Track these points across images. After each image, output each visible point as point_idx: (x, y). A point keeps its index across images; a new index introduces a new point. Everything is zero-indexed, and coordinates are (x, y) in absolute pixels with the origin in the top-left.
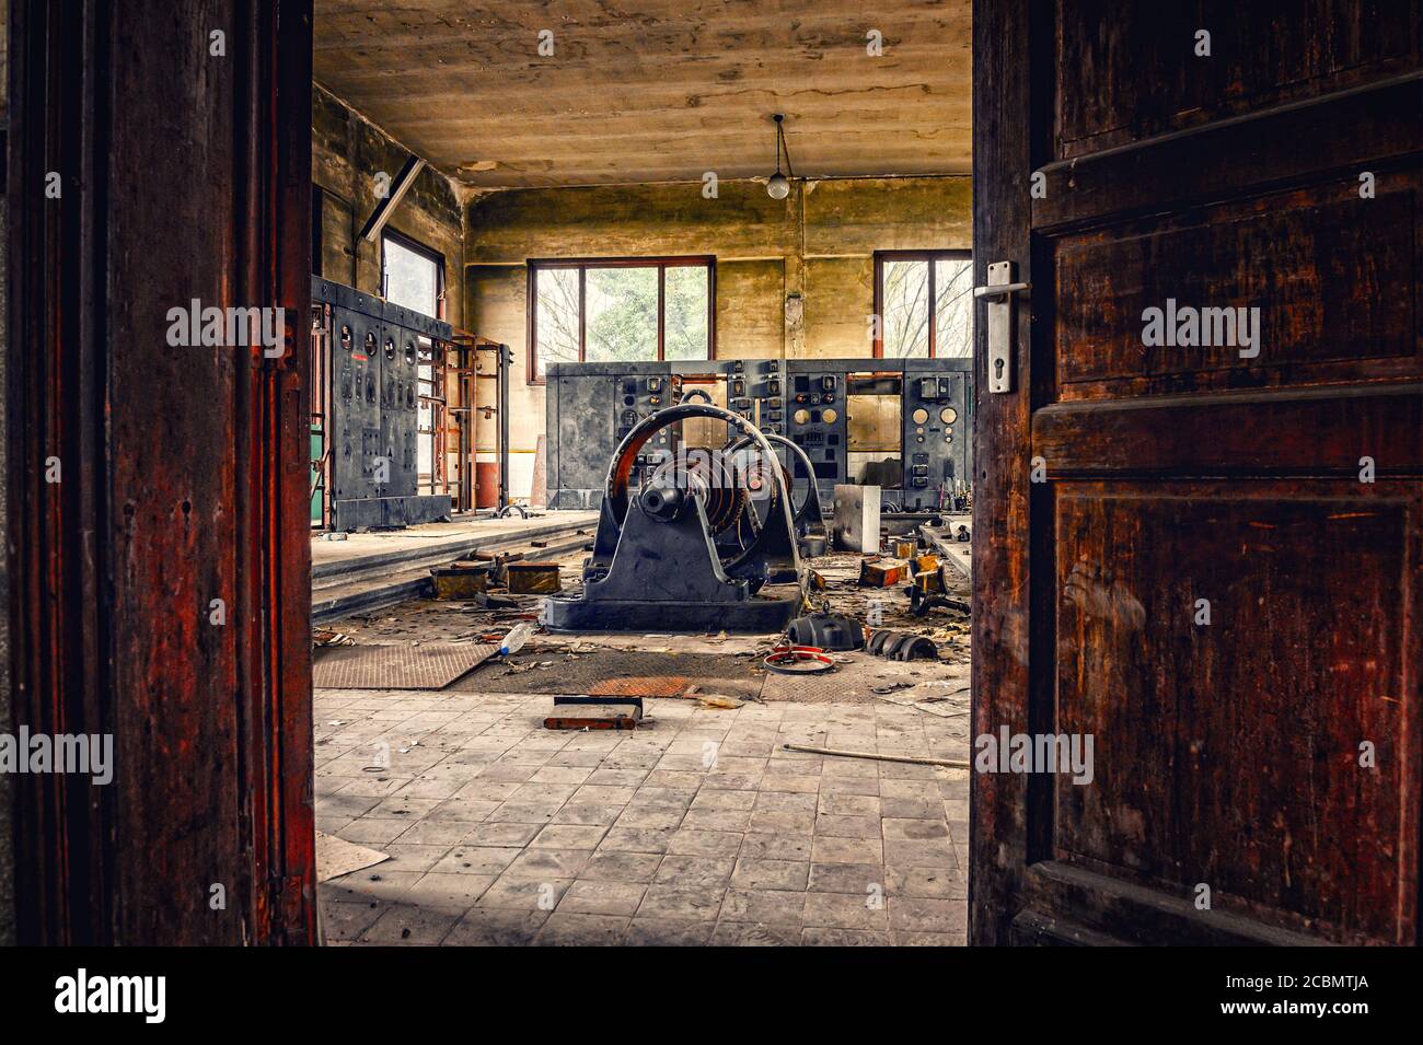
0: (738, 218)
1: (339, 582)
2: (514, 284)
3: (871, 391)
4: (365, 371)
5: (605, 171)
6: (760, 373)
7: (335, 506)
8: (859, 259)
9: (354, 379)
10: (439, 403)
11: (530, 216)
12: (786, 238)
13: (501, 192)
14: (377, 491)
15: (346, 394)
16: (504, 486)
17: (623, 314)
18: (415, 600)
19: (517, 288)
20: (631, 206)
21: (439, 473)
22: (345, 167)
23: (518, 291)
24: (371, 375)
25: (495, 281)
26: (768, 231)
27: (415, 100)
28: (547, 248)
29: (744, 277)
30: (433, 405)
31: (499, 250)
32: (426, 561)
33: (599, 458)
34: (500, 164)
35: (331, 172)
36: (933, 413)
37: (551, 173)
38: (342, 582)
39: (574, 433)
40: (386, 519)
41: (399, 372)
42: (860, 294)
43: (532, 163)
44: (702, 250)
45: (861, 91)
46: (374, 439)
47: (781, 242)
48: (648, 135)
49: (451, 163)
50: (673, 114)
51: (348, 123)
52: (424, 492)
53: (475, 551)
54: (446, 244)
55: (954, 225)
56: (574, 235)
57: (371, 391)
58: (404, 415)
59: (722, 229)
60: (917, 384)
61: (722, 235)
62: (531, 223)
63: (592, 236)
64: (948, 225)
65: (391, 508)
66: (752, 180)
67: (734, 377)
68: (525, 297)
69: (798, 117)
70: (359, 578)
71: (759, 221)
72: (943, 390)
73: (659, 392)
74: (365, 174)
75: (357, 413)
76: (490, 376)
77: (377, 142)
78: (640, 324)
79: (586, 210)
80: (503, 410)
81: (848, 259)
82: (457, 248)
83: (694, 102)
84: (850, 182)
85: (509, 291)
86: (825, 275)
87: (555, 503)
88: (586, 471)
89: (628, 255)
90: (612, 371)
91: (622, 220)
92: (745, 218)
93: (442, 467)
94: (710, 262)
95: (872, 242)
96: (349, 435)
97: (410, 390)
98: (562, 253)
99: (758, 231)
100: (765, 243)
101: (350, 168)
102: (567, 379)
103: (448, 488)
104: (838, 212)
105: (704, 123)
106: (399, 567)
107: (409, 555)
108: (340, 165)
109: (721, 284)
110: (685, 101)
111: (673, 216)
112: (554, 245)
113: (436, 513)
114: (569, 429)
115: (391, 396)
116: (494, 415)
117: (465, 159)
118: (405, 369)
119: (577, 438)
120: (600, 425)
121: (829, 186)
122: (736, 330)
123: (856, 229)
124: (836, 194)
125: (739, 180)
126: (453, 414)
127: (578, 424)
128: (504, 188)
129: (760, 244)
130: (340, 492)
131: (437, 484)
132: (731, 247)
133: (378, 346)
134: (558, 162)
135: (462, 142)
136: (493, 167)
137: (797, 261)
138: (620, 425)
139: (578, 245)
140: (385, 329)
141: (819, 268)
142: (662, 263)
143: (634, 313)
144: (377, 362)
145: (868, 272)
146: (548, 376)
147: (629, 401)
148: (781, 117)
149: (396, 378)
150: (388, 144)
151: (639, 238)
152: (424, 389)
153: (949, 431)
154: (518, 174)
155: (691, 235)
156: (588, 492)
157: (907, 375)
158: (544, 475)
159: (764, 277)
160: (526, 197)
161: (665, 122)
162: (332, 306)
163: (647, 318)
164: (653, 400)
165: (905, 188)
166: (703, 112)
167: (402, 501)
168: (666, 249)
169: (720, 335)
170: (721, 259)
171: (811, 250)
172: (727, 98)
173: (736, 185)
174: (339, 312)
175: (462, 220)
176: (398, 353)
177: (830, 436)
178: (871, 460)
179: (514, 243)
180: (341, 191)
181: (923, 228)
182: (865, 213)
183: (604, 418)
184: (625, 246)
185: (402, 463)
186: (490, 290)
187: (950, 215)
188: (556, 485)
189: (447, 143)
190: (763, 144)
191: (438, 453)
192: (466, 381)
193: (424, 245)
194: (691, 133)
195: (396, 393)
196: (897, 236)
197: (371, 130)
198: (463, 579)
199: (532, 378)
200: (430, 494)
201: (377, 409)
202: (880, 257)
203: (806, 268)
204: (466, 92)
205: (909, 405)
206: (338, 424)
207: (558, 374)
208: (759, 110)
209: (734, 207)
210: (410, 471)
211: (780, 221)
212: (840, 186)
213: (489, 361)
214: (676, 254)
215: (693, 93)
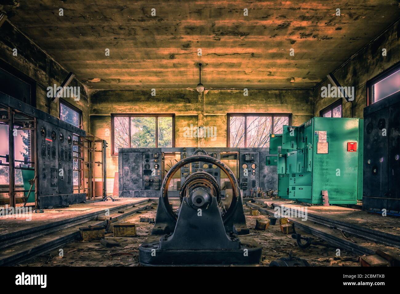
0: (182, 101)
1: (35, 237)
2: (106, 122)
3: (227, 158)
4: (51, 145)
5: (138, 84)
6: (192, 152)
7: (39, 198)
8: (222, 116)
9: (47, 148)
10: (81, 159)
11: (112, 99)
12: (198, 108)
13: (102, 91)
14: (57, 192)
15: (43, 154)
16: (105, 190)
17: (142, 133)
18: (72, 242)
19: (107, 123)
20: (147, 96)
21: (81, 185)
22: (45, 75)
23: (108, 124)
24: (54, 147)
25: (100, 121)
26: (192, 106)
27: (71, 52)
28: (118, 110)
29: (184, 121)
30: (79, 160)
31: (101, 110)
32: (77, 222)
33: (137, 180)
34: (102, 80)
35: (40, 76)
36: (249, 166)
37: (120, 84)
38: (37, 236)
39: (128, 172)
40: (61, 203)
41: (66, 147)
42: (222, 127)
43: (113, 80)
44: (170, 112)
45: (230, 55)
46: (55, 172)
47: (197, 110)
48: (154, 70)
49: (84, 79)
50: (164, 62)
51: (46, 59)
52: (76, 192)
53: (97, 217)
54: (83, 107)
55: (253, 105)
56: (127, 105)
57: (54, 154)
58: (68, 163)
59: (177, 105)
60: (244, 156)
61: (177, 107)
62: (112, 102)
63: (133, 106)
64: (251, 105)
65: (63, 198)
66: (187, 89)
67: (183, 153)
68: (110, 126)
69: (207, 64)
70: (45, 233)
71: (189, 102)
72: (253, 158)
73: (157, 158)
74: (53, 79)
75: (48, 162)
76: (99, 151)
77: (57, 68)
78: (148, 137)
79: (131, 98)
80: (104, 163)
81: (219, 116)
82: (87, 109)
83: (172, 57)
84: (220, 90)
85: (105, 124)
86: (211, 121)
87: (122, 195)
88: (133, 184)
89: (145, 113)
90: (141, 151)
91: (143, 101)
92: (184, 101)
93: (82, 183)
94: (173, 116)
95: (226, 110)
96: (45, 170)
97: (70, 154)
98: (123, 112)
99: (189, 106)
100: (191, 110)
101: (47, 76)
102: (126, 153)
103: (85, 191)
104: (215, 100)
105: (175, 66)
106: (65, 227)
107: (69, 221)
108: (43, 74)
109: (177, 123)
110: (169, 56)
111: (161, 100)
112: (120, 109)
113: (81, 200)
114: (126, 170)
115: (62, 156)
116: (101, 165)
117: (89, 77)
118: (68, 146)
119: (129, 173)
120: (137, 169)
121: (212, 92)
122: (181, 138)
123: (221, 106)
124: (215, 94)
125: (183, 89)
126: (86, 164)
127: (130, 168)
128: (103, 90)
129: (189, 110)
130: (41, 193)
131: (81, 189)
132: (180, 111)
133: (57, 136)
134: (122, 79)
135: (88, 70)
136: (99, 81)
137: (202, 116)
138: (144, 169)
139: (128, 109)
140: (60, 130)
141: (209, 119)
142: (157, 115)
143: (145, 133)
144: (57, 143)
145: (225, 120)
146: (119, 152)
147: (147, 161)
148: (201, 64)
149: (64, 149)
150: (61, 69)
151: (149, 107)
152: (75, 155)
153: (254, 171)
154: (108, 84)
155: (167, 107)
156: (133, 191)
157: (240, 153)
158: (118, 186)
159: (191, 121)
160: (110, 92)
161: (160, 65)
162: (37, 118)
163: (150, 135)
164: (156, 161)
165: (237, 93)
166: (175, 61)
167: (67, 196)
168: (158, 111)
169: (176, 140)
170: (176, 115)
171: (206, 112)
172: (184, 56)
173: (182, 91)
174: (40, 121)
175: (88, 100)
176: (65, 140)
177: (215, 173)
178: (226, 181)
179: (106, 108)
180: (44, 84)
181: (243, 106)
182: (224, 101)
183: (139, 167)
184: (145, 110)
185: (67, 181)
186: (98, 124)
187: (252, 102)
188: (122, 189)
189: (83, 71)
190: (193, 75)
191: (81, 178)
192: (91, 153)
193: (75, 107)
194: (169, 70)
195: (64, 155)
196: (235, 108)
197: (55, 64)
198: (94, 232)
199: (113, 153)
200: (78, 193)
201: (57, 161)
202: (229, 115)
203: (205, 118)
204: (90, 49)
205: (241, 162)
206: (40, 166)
207: (122, 152)
208: (194, 61)
209: (181, 98)
210: (70, 184)
211: (197, 103)
212: (216, 92)
213: (99, 146)
214: (162, 113)
215: (172, 53)
